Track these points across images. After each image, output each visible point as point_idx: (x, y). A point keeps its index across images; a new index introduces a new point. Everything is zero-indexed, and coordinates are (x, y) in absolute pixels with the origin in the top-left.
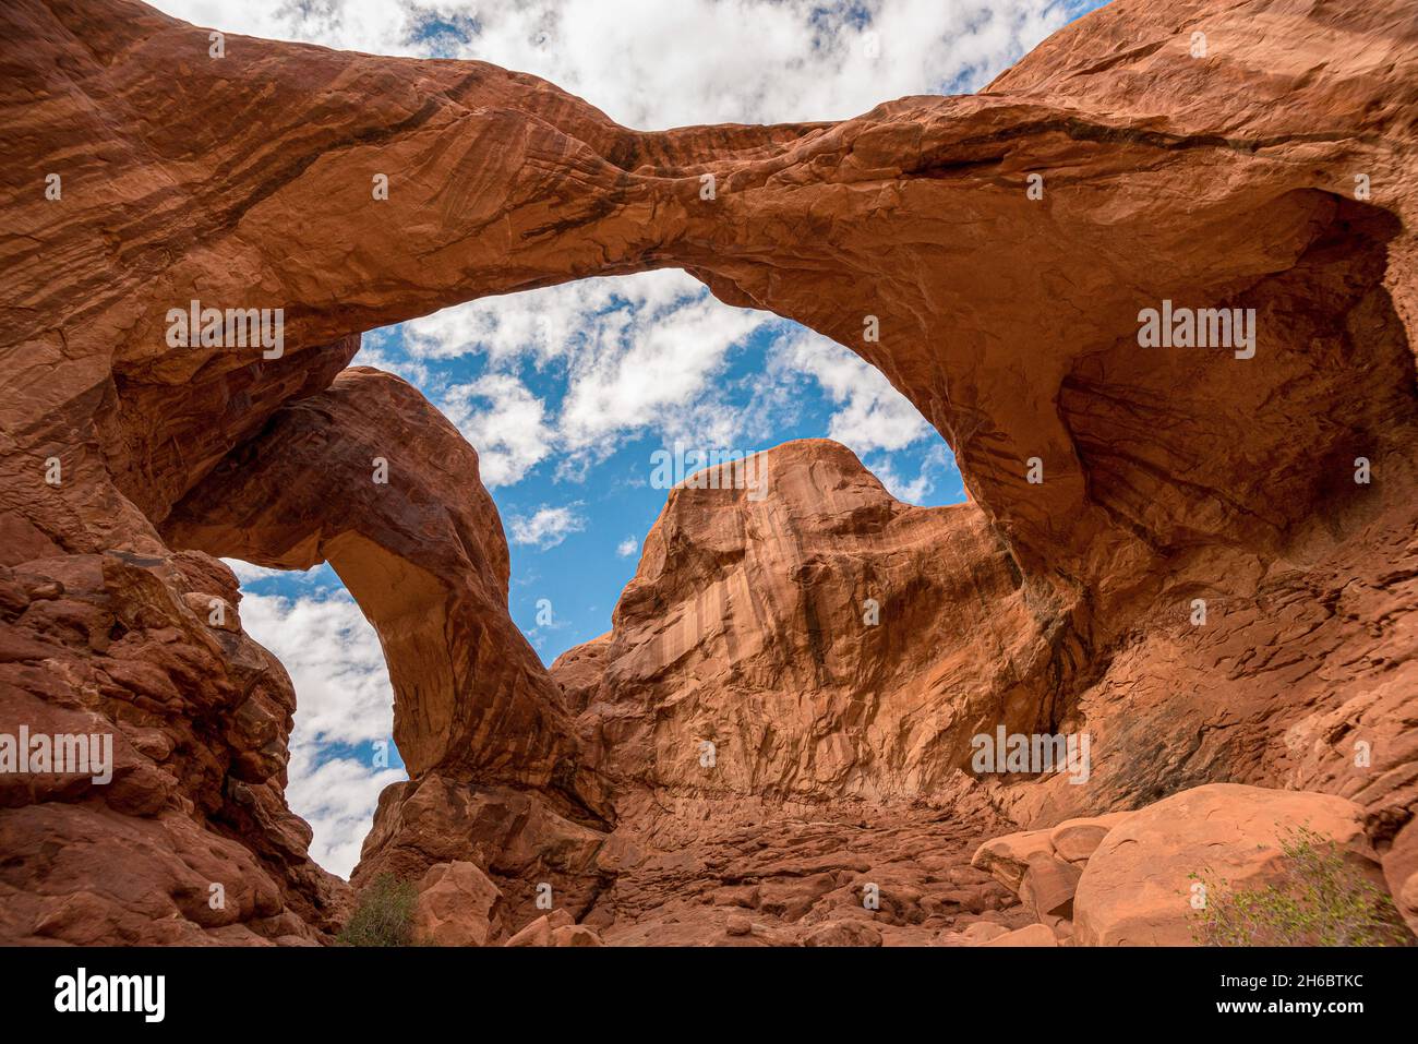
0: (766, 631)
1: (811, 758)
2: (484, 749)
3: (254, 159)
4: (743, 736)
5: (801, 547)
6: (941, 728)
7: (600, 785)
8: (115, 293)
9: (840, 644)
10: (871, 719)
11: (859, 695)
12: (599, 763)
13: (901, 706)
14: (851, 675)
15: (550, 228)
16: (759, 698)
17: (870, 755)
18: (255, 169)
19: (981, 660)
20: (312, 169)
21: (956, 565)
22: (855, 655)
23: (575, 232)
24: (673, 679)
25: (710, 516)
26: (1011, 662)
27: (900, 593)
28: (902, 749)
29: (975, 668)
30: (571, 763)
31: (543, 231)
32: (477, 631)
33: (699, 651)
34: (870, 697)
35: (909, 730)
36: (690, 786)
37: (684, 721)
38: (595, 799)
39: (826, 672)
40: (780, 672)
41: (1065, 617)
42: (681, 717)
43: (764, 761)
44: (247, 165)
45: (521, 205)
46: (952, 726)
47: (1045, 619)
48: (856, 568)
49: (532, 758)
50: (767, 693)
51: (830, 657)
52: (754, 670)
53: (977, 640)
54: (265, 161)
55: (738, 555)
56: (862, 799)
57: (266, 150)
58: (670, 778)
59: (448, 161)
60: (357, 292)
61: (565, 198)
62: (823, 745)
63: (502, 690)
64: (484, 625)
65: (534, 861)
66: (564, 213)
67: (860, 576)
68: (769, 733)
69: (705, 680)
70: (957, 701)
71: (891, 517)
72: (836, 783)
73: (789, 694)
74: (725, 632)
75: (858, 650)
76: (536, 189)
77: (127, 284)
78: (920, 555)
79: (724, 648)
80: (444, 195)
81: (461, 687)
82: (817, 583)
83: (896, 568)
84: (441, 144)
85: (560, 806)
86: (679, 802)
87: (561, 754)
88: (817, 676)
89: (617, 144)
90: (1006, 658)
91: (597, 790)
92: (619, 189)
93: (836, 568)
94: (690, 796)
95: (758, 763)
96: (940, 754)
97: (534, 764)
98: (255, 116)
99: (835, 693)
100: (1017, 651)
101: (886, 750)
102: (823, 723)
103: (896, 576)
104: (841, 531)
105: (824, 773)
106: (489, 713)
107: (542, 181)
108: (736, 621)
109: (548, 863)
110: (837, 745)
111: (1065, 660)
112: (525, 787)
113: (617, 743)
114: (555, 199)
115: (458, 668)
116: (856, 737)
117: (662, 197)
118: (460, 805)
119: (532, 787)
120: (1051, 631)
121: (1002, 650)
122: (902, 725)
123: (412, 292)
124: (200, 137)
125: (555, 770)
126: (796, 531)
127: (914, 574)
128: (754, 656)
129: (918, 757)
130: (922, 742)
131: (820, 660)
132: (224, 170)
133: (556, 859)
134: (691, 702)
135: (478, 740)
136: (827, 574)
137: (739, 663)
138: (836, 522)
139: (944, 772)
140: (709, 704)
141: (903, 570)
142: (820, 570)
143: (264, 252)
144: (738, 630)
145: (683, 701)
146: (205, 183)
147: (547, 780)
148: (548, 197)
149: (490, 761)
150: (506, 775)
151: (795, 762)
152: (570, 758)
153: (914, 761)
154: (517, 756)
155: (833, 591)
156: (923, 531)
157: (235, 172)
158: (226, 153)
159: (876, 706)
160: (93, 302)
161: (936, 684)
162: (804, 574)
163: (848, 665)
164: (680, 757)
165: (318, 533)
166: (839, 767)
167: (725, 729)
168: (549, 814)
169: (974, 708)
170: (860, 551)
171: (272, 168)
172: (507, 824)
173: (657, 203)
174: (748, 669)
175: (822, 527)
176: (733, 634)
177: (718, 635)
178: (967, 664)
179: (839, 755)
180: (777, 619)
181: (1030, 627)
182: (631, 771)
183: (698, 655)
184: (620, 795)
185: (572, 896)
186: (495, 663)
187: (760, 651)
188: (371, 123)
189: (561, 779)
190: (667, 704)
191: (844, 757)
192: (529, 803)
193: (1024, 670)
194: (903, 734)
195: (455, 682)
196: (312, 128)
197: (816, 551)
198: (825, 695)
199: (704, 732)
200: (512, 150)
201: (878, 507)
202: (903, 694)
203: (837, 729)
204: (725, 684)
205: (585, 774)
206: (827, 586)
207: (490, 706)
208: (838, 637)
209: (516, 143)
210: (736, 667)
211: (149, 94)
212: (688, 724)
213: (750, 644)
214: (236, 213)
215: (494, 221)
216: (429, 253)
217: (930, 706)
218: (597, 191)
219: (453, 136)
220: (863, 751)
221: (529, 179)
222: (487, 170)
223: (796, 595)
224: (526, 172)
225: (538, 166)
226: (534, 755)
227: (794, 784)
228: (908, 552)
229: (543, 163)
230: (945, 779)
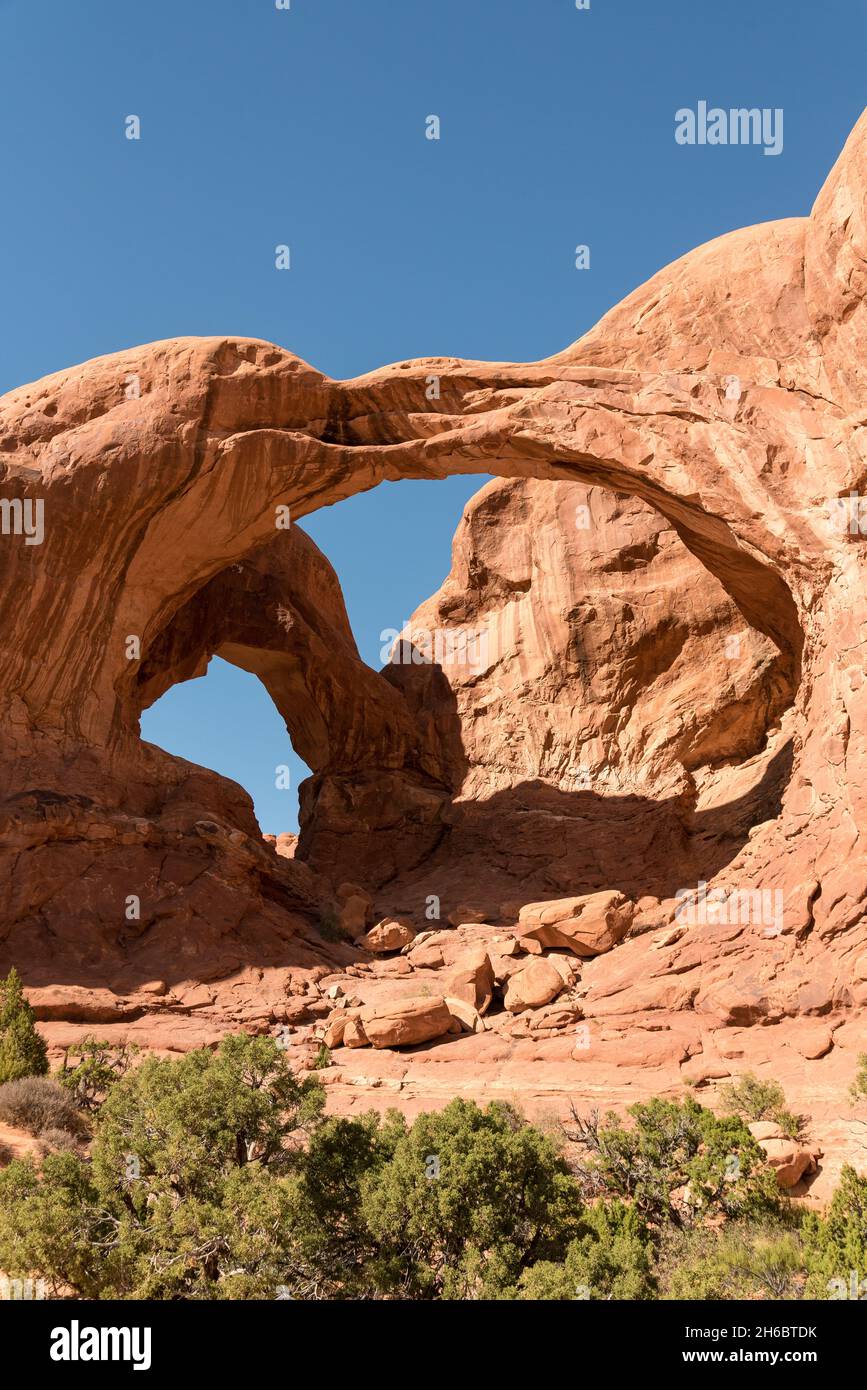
0: (546, 660)
1: (577, 754)
2: (354, 752)
3: (118, 543)
4: (533, 736)
5: (573, 588)
6: (670, 736)
7: (439, 763)
8: (100, 659)
9: (603, 670)
10: (623, 727)
11: (617, 710)
12: (436, 748)
13: (647, 717)
14: (610, 695)
16: (543, 709)
17: (618, 754)
18: (120, 549)
19: (711, 684)
20: (149, 531)
21: (700, 606)
22: (614, 679)
24: (483, 685)
25: (502, 537)
26: (733, 687)
27: (652, 630)
28: (641, 749)
29: (704, 691)
30: (416, 752)
32: (328, 682)
33: (500, 666)
34: (624, 710)
35: (649, 736)
36: (500, 765)
37: (494, 718)
38: (436, 771)
39: (592, 692)
40: (558, 691)
41: (771, 660)
42: (491, 716)
43: (547, 752)
44: (116, 549)
46: (679, 735)
47: (759, 659)
48: (616, 610)
49: (388, 753)
50: (549, 705)
51: (595, 681)
52: (539, 688)
53: (712, 666)
54: (123, 543)
55: (525, 585)
57: (121, 537)
58: (486, 759)
59: (222, 487)
60: (195, 574)
61: (306, 483)
62: (585, 746)
63: (357, 716)
64: (332, 677)
65: (401, 819)
67: (619, 617)
68: (549, 736)
69: (505, 691)
70: (685, 717)
71: (657, 552)
72: (593, 771)
73: (563, 706)
74: (517, 655)
75: (617, 674)
77: (102, 652)
78: (673, 595)
79: (517, 668)
80: (226, 509)
81: (328, 719)
82: (585, 623)
83: (652, 607)
84: (214, 481)
85: (414, 777)
86: (492, 775)
87: (408, 747)
88: (584, 695)
89: (333, 401)
90: (730, 682)
91: (437, 767)
92: (343, 466)
93: (600, 610)
94: (500, 772)
95: (544, 754)
96: (667, 753)
97: (391, 755)
98: (108, 522)
99: (596, 708)
100: (738, 679)
101: (629, 750)
102: (586, 732)
103: (648, 618)
104: (609, 569)
105: (585, 765)
106: (352, 733)
107: (288, 479)
108: (526, 646)
109: (410, 819)
110: (594, 746)
111: (774, 688)
112: (389, 770)
115: (323, 707)
116: (609, 742)
117: (377, 462)
118: (348, 798)
119: (394, 769)
120: (762, 668)
121: (728, 676)
122: (644, 732)
123: (226, 560)
124: (89, 549)
125: (406, 757)
126: (571, 569)
127: (665, 614)
128: (539, 679)
129: (651, 756)
130: (656, 745)
131: (587, 683)
132: (107, 557)
133: (414, 817)
134: (497, 707)
135: (349, 748)
136: (592, 616)
137: (529, 681)
138: (605, 560)
139: (668, 765)
140: (509, 710)
141: (657, 609)
142: (587, 612)
143: (145, 586)
144: (526, 653)
145: (491, 705)
146: (102, 571)
147: (402, 764)
148: (295, 485)
149: (361, 757)
150: (373, 764)
151: (567, 756)
152: (415, 748)
153: (648, 758)
154: (377, 753)
155: (597, 629)
156: (680, 568)
157: (112, 557)
158: (103, 550)
159: (628, 717)
160: (95, 670)
161: (674, 701)
162: (574, 614)
163: (609, 686)
164: (492, 745)
166: (594, 763)
167: (521, 729)
168: (407, 787)
169: (698, 720)
170: (623, 590)
171: (128, 544)
172: (380, 802)
173: (374, 467)
174: (534, 687)
175: (594, 564)
176: (523, 657)
177: (513, 657)
178: (700, 686)
179: (595, 754)
180: (553, 652)
181: (750, 662)
183: (499, 671)
185: (428, 837)
186: (347, 698)
187: (542, 675)
188: (169, 491)
189: (412, 762)
190: (480, 706)
191: (598, 756)
192: (392, 782)
193: (741, 692)
194: (644, 739)
195: (323, 716)
196: (139, 513)
197: (585, 593)
198: (590, 709)
199: (507, 729)
200: (261, 466)
201: (644, 544)
202: (650, 706)
203: (596, 735)
204: (519, 697)
205: (427, 757)
206: (593, 624)
207: (351, 728)
208: (601, 665)
209: (262, 459)
210: (527, 684)
212: (497, 722)
213: (536, 668)
216: (229, 541)
217: (666, 719)
218: (328, 473)
219: (219, 472)
220: (613, 751)
221: (279, 481)
222: (249, 484)
223: (568, 634)
224: (275, 477)
225: (281, 471)
226: (389, 749)
227: (567, 770)
228: (664, 591)
229: (285, 468)
230: (669, 768)
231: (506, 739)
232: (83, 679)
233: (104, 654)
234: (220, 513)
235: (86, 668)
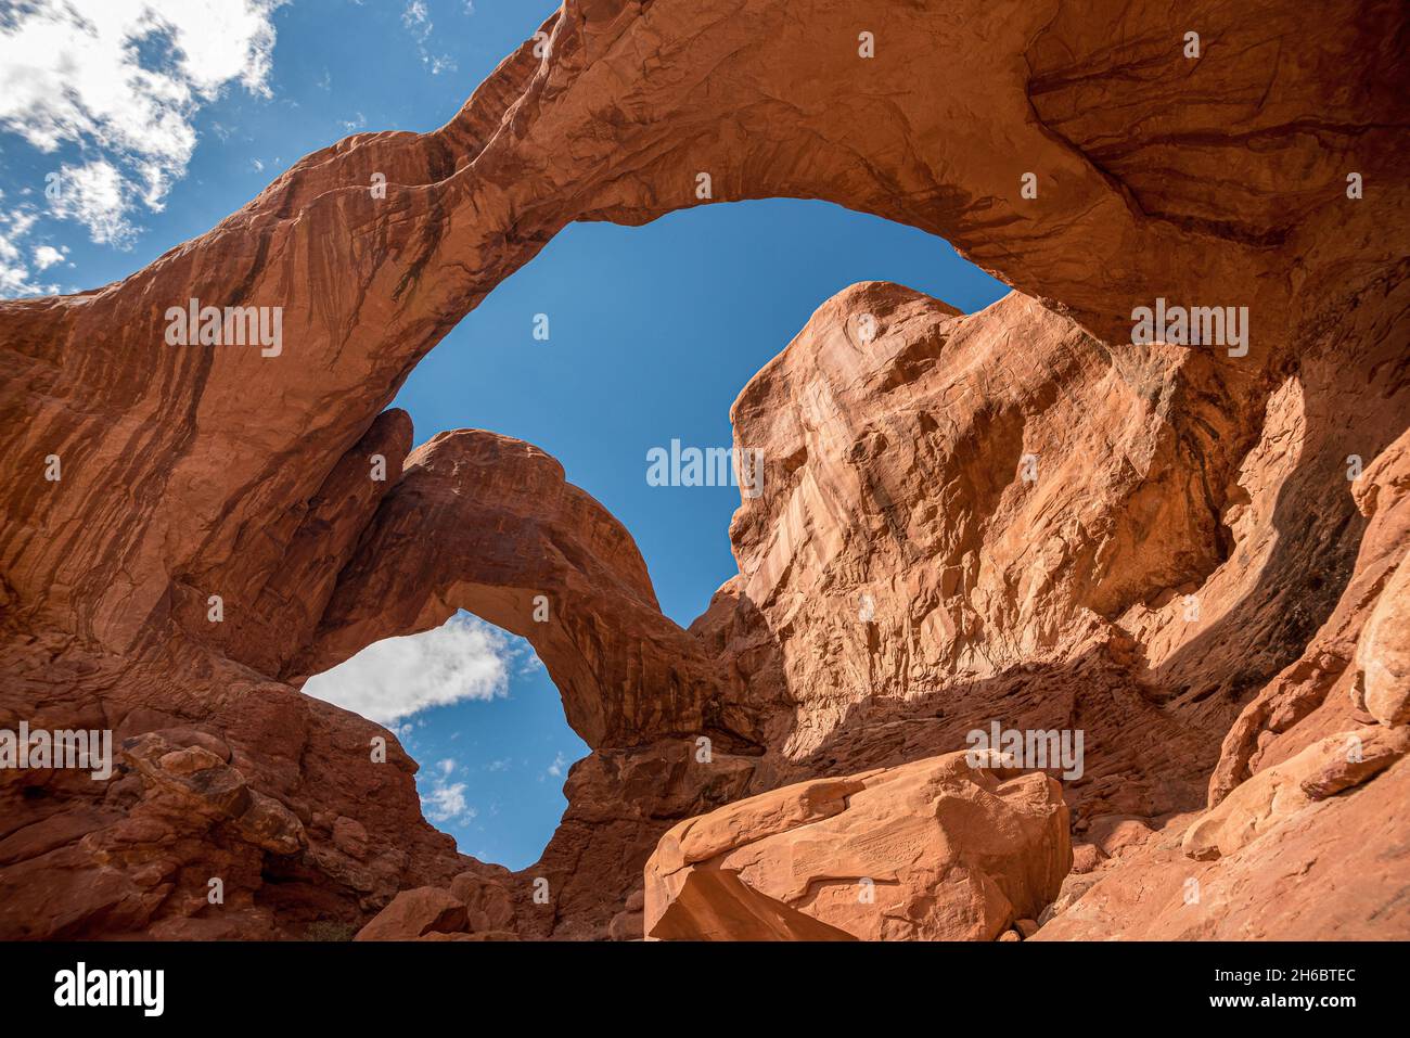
0: (841, 525)
1: (916, 642)
2: (636, 715)
3: (178, 370)
4: (850, 637)
5: (850, 423)
6: (1052, 569)
7: (747, 715)
8: (141, 526)
9: (918, 512)
10: (973, 582)
11: (955, 559)
12: (741, 696)
13: (1005, 556)
14: (939, 541)
15: (407, 279)
16: (855, 594)
17: (977, 624)
19: (1087, 470)
21: (1025, 369)
22: (938, 518)
23: (428, 267)
24: (783, 599)
25: (770, 424)
26: (1126, 460)
27: (968, 431)
28: (1012, 604)
29: (1081, 484)
30: (715, 704)
31: (404, 284)
32: (590, 621)
33: (795, 564)
34: (967, 557)
35: (1017, 581)
36: (822, 697)
37: (802, 635)
38: (746, 729)
39: (912, 546)
40: (868, 562)
41: (1174, 378)
42: (799, 633)
43: (876, 656)
44: (176, 378)
45: (373, 276)
46: (1066, 563)
47: (1151, 391)
48: (910, 423)
49: (680, 709)
50: (863, 587)
51: (912, 530)
52: (843, 568)
53: (1079, 446)
55: (801, 456)
56: (974, 673)
58: (803, 693)
59: (300, 277)
60: (308, 422)
61: (400, 246)
62: (925, 626)
63: (631, 662)
64: (595, 614)
65: (697, 800)
66: (409, 258)
67: (917, 430)
68: (872, 628)
69: (806, 592)
70: (1066, 530)
71: (942, 343)
72: (946, 661)
73: (881, 582)
74: (810, 539)
75: (940, 510)
76: (373, 254)
77: (146, 515)
78: (981, 375)
79: (813, 556)
80: (315, 308)
81: (596, 671)
82: (875, 457)
83: (957, 403)
84: (288, 267)
85: (721, 742)
86: (814, 714)
87: (705, 699)
88: (903, 554)
89: (430, 155)
90: (1118, 456)
91: (745, 721)
92: (435, 206)
93: (890, 432)
94: (824, 707)
95: (872, 660)
96: (1058, 598)
97: (684, 714)
99: (925, 566)
100: (1129, 443)
101: (993, 611)
102: (918, 604)
103: (956, 418)
104: (888, 386)
105: (931, 655)
106: (627, 685)
107: (373, 244)
108: (816, 524)
109: (709, 798)
110: (938, 622)
111: (1200, 432)
112: (683, 735)
113: (753, 673)
114: (393, 252)
115: (589, 656)
116: (957, 609)
117: (472, 187)
118: (615, 772)
119: (689, 733)
120: (1164, 405)
121: (1111, 449)
122: (1007, 578)
123: (346, 397)
124: (137, 379)
125: (704, 713)
126: (843, 407)
127: (979, 402)
128: (839, 555)
129: (1031, 609)
130: (1033, 591)
131: (903, 536)
132: (165, 391)
133: (715, 794)
134: (802, 618)
135: (628, 709)
136: (882, 444)
137: (828, 565)
138: (881, 378)
139: (1067, 616)
140: (816, 615)
141: (966, 401)
142: (874, 441)
144: (819, 532)
145: (796, 618)
146: (160, 409)
147: (701, 724)
148: (387, 254)
149: (646, 722)
150: (665, 730)
151: (903, 650)
152: (714, 700)
153: (1028, 615)
154: (666, 711)
155: (893, 459)
156: (979, 344)
157: (172, 389)
158: (158, 379)
159: (976, 566)
160: (133, 539)
161: (1038, 518)
162: (859, 450)
163: (933, 531)
164: (807, 672)
165: (434, 595)
166: (944, 645)
167: (835, 635)
169: (1089, 532)
170: (914, 400)
171: (193, 370)
172: (666, 775)
173: (472, 196)
174: (837, 569)
175: (868, 390)
176: (817, 538)
177: (805, 544)
178: (1070, 481)
179: (942, 632)
180: (846, 510)
181: (1138, 407)
182: (769, 696)
183: (796, 570)
184: (765, 720)
186: (618, 641)
187: (842, 548)
188: (231, 287)
189: (712, 720)
190: (784, 624)
191: (947, 633)
193: (1143, 462)
194: (1011, 588)
195: (591, 668)
197: (866, 421)
198: (916, 571)
199: (819, 643)
200: (338, 234)
201: (923, 339)
202: (1005, 542)
203: (934, 605)
204: (822, 591)
205: (731, 710)
206: (886, 454)
207: (625, 679)
208: (914, 505)
209: (337, 225)
210: (827, 571)
211: (92, 370)
212: (806, 638)
213: (832, 543)
214: (191, 416)
215: (361, 304)
216: (335, 360)
217: (1035, 547)
218: (419, 221)
219: (291, 254)
220: (968, 619)
221: (363, 250)
222: (330, 264)
223: (857, 478)
224: (357, 245)
225: (362, 233)
226: (680, 706)
227: (909, 672)
228: (967, 377)
229: (365, 228)
230: (1070, 623)
231: (821, 657)
232: (110, 556)
233: (150, 518)
234: (310, 318)
235: (117, 538)
